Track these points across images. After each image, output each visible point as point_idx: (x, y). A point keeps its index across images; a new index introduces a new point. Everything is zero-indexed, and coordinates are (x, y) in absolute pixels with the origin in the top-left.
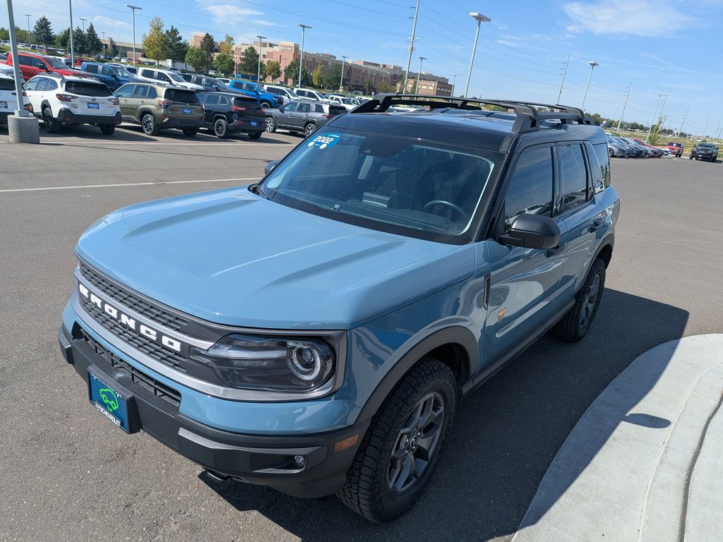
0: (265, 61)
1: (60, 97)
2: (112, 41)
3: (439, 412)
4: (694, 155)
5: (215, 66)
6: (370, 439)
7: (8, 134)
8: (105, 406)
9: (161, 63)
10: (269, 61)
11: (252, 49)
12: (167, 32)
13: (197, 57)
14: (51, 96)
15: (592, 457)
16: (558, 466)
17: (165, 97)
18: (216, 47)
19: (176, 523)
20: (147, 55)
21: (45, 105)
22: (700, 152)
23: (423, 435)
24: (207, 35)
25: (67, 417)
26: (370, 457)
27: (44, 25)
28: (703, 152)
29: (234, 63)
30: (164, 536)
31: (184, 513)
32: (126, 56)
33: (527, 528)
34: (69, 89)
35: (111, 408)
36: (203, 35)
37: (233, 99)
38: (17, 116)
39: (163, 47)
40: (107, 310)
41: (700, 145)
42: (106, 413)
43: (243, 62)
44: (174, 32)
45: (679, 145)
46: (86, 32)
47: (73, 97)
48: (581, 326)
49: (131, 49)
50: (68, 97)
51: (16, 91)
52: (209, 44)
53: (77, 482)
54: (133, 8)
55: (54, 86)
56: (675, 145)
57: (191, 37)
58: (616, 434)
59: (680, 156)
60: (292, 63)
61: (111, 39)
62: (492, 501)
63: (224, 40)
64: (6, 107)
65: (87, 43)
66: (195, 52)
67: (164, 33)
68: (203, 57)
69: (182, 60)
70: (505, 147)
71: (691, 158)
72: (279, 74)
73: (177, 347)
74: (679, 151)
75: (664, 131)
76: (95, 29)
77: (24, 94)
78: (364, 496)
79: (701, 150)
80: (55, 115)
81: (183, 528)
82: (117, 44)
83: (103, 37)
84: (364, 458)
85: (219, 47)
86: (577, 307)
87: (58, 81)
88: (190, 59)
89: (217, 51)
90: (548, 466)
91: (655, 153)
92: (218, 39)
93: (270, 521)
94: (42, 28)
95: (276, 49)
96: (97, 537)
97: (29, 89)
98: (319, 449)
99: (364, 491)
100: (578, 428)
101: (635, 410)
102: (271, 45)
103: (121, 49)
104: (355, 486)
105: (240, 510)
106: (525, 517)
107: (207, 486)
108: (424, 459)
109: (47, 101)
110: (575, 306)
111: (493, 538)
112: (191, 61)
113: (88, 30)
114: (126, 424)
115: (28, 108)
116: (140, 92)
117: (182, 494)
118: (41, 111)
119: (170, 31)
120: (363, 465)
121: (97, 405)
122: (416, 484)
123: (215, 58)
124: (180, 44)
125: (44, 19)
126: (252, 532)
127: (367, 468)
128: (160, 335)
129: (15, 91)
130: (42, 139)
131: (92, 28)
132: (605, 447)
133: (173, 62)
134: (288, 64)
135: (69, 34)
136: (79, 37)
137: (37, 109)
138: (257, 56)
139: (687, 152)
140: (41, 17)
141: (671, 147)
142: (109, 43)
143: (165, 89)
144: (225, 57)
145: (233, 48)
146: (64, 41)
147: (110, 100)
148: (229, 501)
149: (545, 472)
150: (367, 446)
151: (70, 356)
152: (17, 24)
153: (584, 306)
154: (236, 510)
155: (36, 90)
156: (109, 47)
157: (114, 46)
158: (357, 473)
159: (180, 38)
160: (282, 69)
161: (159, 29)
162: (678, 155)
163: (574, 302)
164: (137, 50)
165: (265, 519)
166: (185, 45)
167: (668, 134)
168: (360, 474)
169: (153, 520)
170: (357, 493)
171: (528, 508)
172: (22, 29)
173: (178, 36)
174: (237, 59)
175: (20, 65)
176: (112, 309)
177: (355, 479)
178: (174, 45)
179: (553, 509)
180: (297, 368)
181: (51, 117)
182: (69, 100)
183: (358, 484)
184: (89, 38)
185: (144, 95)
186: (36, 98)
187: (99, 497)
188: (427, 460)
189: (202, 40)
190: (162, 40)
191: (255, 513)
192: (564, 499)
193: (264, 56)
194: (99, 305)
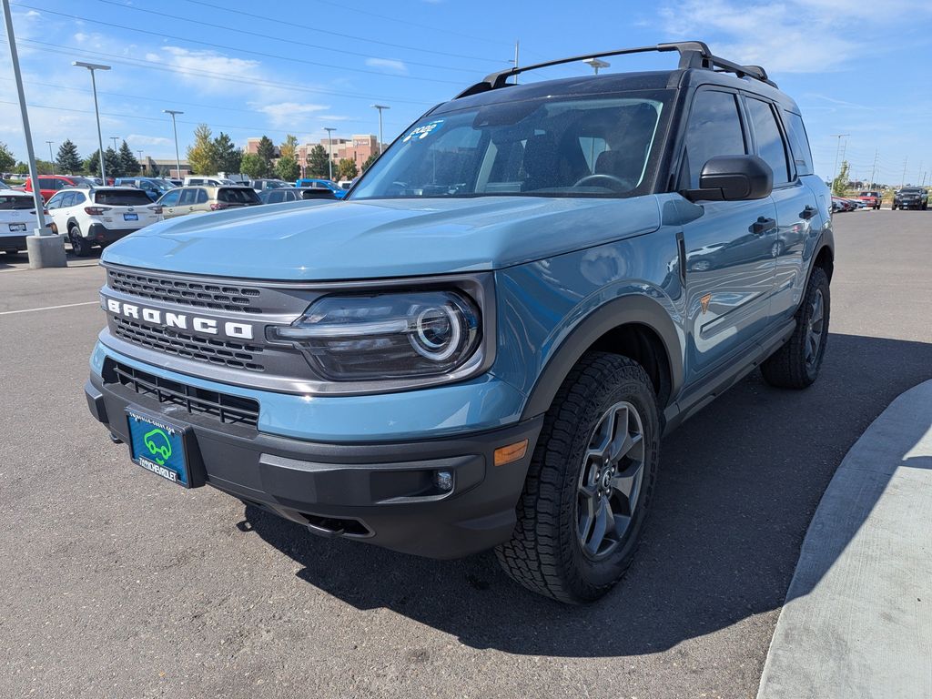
0: (337, 161)
1: (89, 211)
2: (150, 160)
3: (637, 439)
4: (897, 204)
5: (276, 173)
6: (544, 457)
7: (28, 262)
8: (152, 458)
9: (211, 178)
10: (342, 160)
11: (320, 147)
12: (216, 140)
13: (255, 165)
14: (78, 212)
15: (870, 510)
16: (823, 523)
17: (219, 198)
18: (276, 152)
19: (269, 631)
20: (194, 169)
21: (72, 224)
22: (904, 199)
23: (619, 474)
24: (265, 138)
25: (106, 523)
26: (549, 483)
27: (69, 150)
28: (908, 199)
29: (299, 166)
30: (253, 648)
31: (280, 618)
32: (169, 175)
33: (799, 599)
34: (100, 200)
35: (161, 459)
36: (259, 139)
37: (302, 193)
38: (37, 235)
39: (213, 158)
40: (146, 318)
41: (903, 191)
42: (155, 467)
43: (311, 165)
44: (225, 139)
45: (875, 194)
46: (118, 152)
47: (106, 209)
48: (809, 366)
49: (174, 167)
50: (99, 210)
51: (36, 209)
52: (267, 148)
53: (121, 594)
54: (173, 113)
55: (81, 198)
56: (869, 195)
57: (245, 144)
58: (895, 480)
59: (879, 207)
60: (370, 158)
61: (149, 158)
62: (736, 572)
63: (286, 142)
64: (25, 230)
65: (121, 163)
66: (252, 159)
67: (213, 141)
68: (262, 164)
69: (237, 171)
70: (674, 84)
71: (894, 209)
72: (355, 172)
73: (247, 333)
74: (876, 201)
75: (851, 185)
76: (129, 147)
77: (46, 213)
78: (547, 550)
79: (906, 196)
80: (85, 233)
81: (279, 636)
82: (157, 163)
83: (140, 157)
84: (539, 488)
85: (280, 151)
86: (799, 332)
87: (86, 192)
88: (246, 168)
89: (277, 156)
90: (808, 526)
91: (846, 205)
92: (278, 143)
93: (407, 619)
94: (67, 153)
95: (348, 145)
96: (152, 657)
97: (52, 208)
98: (473, 459)
99: (546, 541)
100: (839, 477)
101: (913, 453)
102: (342, 142)
103: (162, 168)
104: (530, 536)
105: (362, 609)
106: (791, 586)
107: (310, 585)
108: (625, 514)
109: (74, 218)
110: (796, 330)
111: (749, 615)
112: (247, 172)
113: (121, 150)
114: (185, 476)
115: (52, 227)
116: (187, 198)
117: (275, 597)
118: (67, 231)
119: (219, 139)
120: (538, 497)
121: (144, 462)
122: (618, 550)
123: (276, 164)
124: (233, 153)
125: (69, 143)
126: (382, 634)
127: (544, 526)
128: (221, 324)
129: (34, 210)
130: (70, 263)
131: (125, 147)
132: (884, 497)
133: (226, 176)
134: (365, 159)
135: (98, 156)
136: (111, 159)
137: (63, 230)
138: (328, 156)
139: (887, 203)
140: (65, 141)
141: (864, 197)
142: (147, 163)
143: (217, 189)
144: (288, 162)
145: (298, 150)
146: (93, 167)
147: (151, 208)
148: (344, 600)
149: (805, 533)
150: (541, 468)
151: (101, 410)
152: (37, 156)
153: (808, 336)
154: (356, 610)
155: (60, 207)
156: (148, 168)
157: (154, 166)
158: (531, 513)
159: (232, 146)
160: (359, 167)
161: (206, 137)
162: (876, 206)
163: (793, 324)
164: (182, 167)
165: (400, 617)
166: (238, 153)
167: (857, 187)
168: (537, 512)
169: (234, 630)
170: (535, 548)
171: (792, 576)
172: (43, 160)
173: (229, 144)
174: (303, 163)
175: (41, 191)
176: (152, 311)
177: (529, 524)
178: (225, 154)
179: (831, 574)
180: (423, 345)
181: (80, 237)
182: (101, 213)
183: (534, 530)
184: (123, 158)
185: (192, 201)
186: (60, 216)
187: (154, 609)
188: (629, 515)
189: (258, 145)
190: (211, 150)
191: (385, 610)
192: (843, 561)
193: (335, 155)
194: (136, 316)
